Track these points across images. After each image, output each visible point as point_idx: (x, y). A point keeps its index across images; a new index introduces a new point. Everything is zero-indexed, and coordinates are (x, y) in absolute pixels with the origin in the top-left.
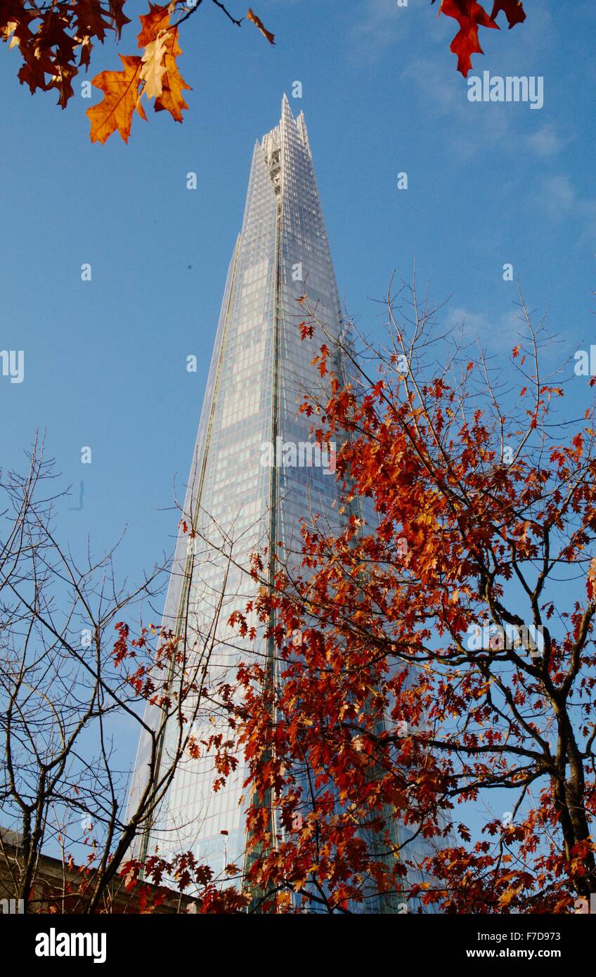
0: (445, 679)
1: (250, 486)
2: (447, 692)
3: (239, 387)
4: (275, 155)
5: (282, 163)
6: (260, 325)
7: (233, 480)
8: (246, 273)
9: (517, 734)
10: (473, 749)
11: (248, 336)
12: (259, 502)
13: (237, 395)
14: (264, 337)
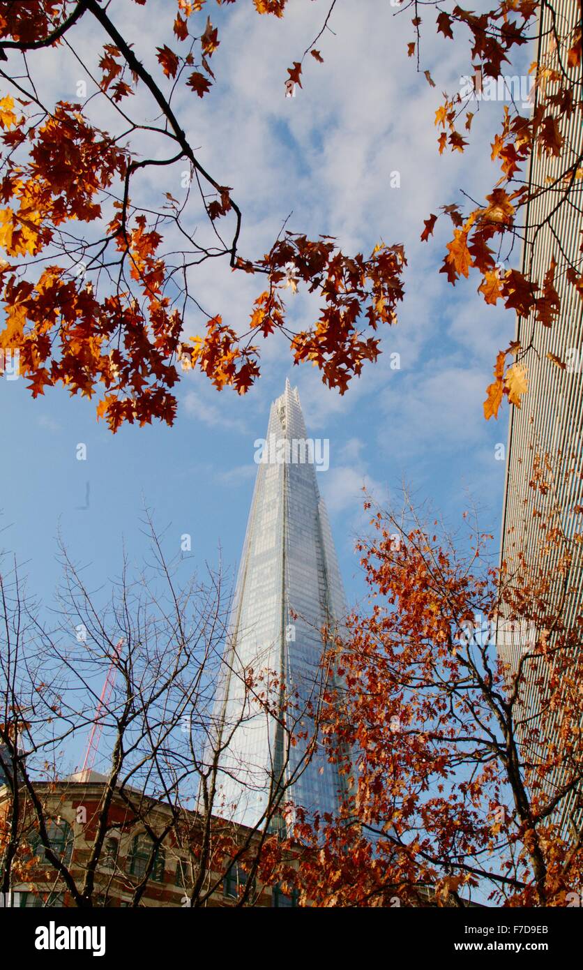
0: (426, 698)
1: (270, 587)
2: (427, 706)
3: (264, 532)
4: (283, 409)
5: (286, 413)
6: (275, 499)
7: (261, 584)
8: (267, 471)
9: (467, 730)
10: (440, 739)
11: (269, 506)
12: (275, 596)
13: (263, 537)
14: (277, 506)
